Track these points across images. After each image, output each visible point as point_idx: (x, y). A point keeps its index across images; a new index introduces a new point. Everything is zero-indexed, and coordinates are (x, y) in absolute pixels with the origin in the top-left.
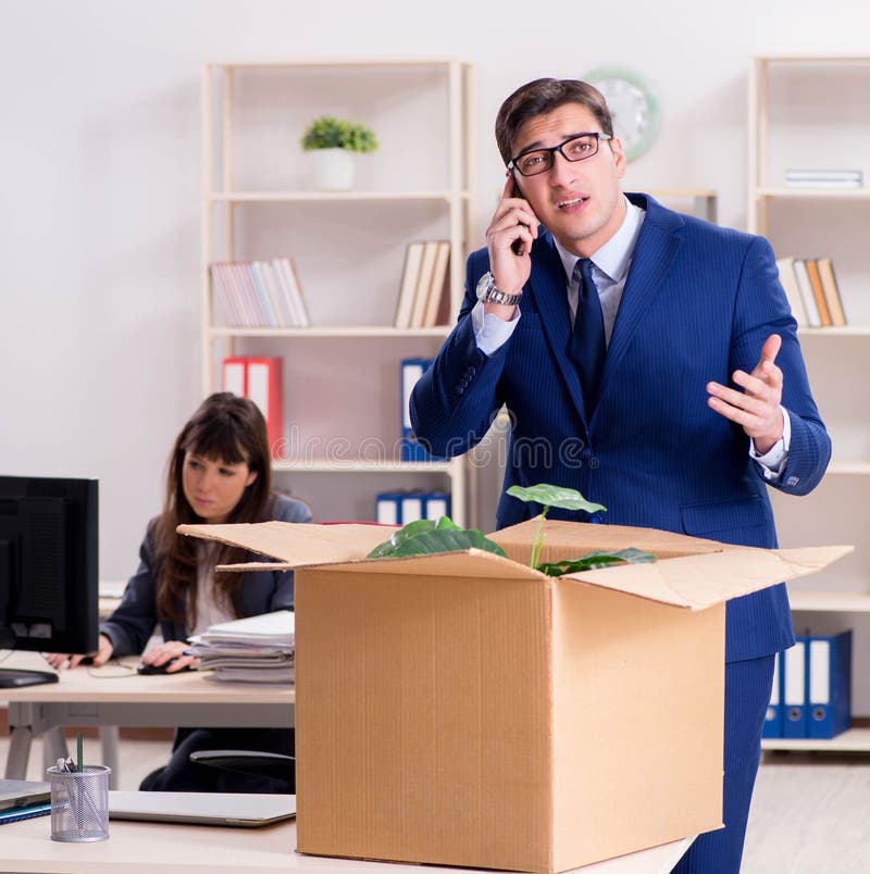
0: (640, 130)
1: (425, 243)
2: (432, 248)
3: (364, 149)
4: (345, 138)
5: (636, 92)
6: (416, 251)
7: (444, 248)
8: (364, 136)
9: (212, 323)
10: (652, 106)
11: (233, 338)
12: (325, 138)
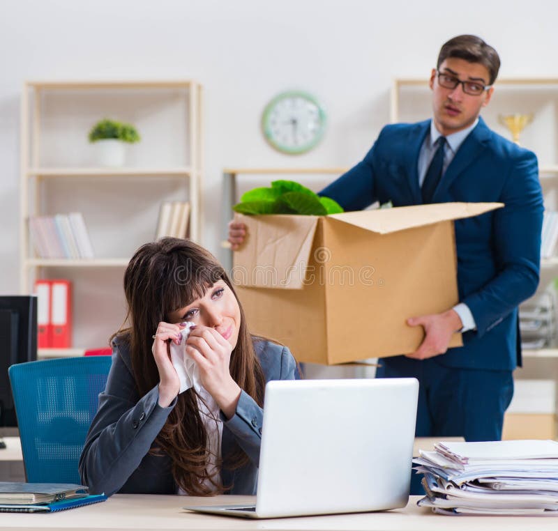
0: (314, 131)
1: (173, 204)
2: (178, 207)
3: (131, 141)
4: (119, 132)
5: (312, 107)
6: (167, 209)
7: (186, 208)
8: (132, 132)
9: (28, 256)
10: (321, 117)
11: (40, 268)
12: (105, 132)
